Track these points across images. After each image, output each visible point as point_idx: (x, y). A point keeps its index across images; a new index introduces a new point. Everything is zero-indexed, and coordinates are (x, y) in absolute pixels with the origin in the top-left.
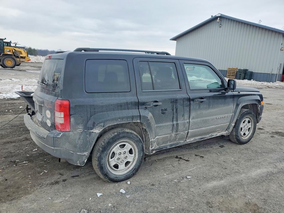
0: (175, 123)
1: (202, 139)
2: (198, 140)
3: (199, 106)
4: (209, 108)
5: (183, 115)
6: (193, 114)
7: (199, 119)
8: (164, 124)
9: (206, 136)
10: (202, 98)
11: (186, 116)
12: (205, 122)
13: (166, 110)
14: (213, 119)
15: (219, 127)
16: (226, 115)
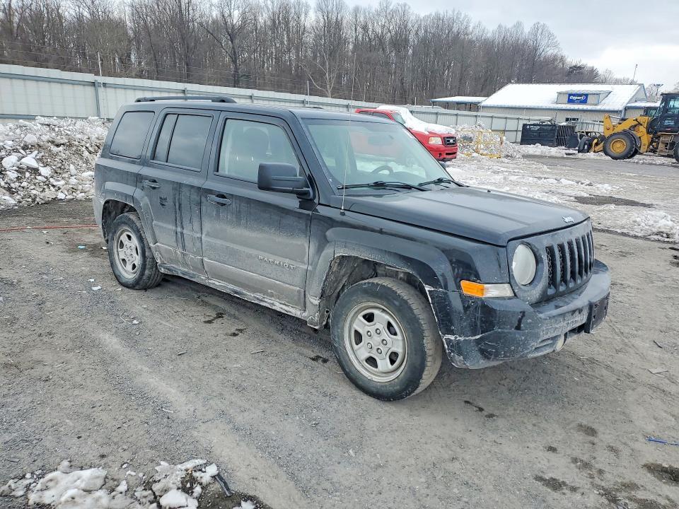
0: (179, 229)
1: (236, 293)
2: (229, 291)
3: (218, 212)
4: (239, 224)
5: (191, 221)
6: (207, 226)
7: (219, 242)
8: (165, 225)
9: (249, 294)
10: (223, 196)
11: (196, 225)
12: (233, 253)
13: (165, 199)
14: (249, 256)
15: (272, 286)
16: (287, 261)
